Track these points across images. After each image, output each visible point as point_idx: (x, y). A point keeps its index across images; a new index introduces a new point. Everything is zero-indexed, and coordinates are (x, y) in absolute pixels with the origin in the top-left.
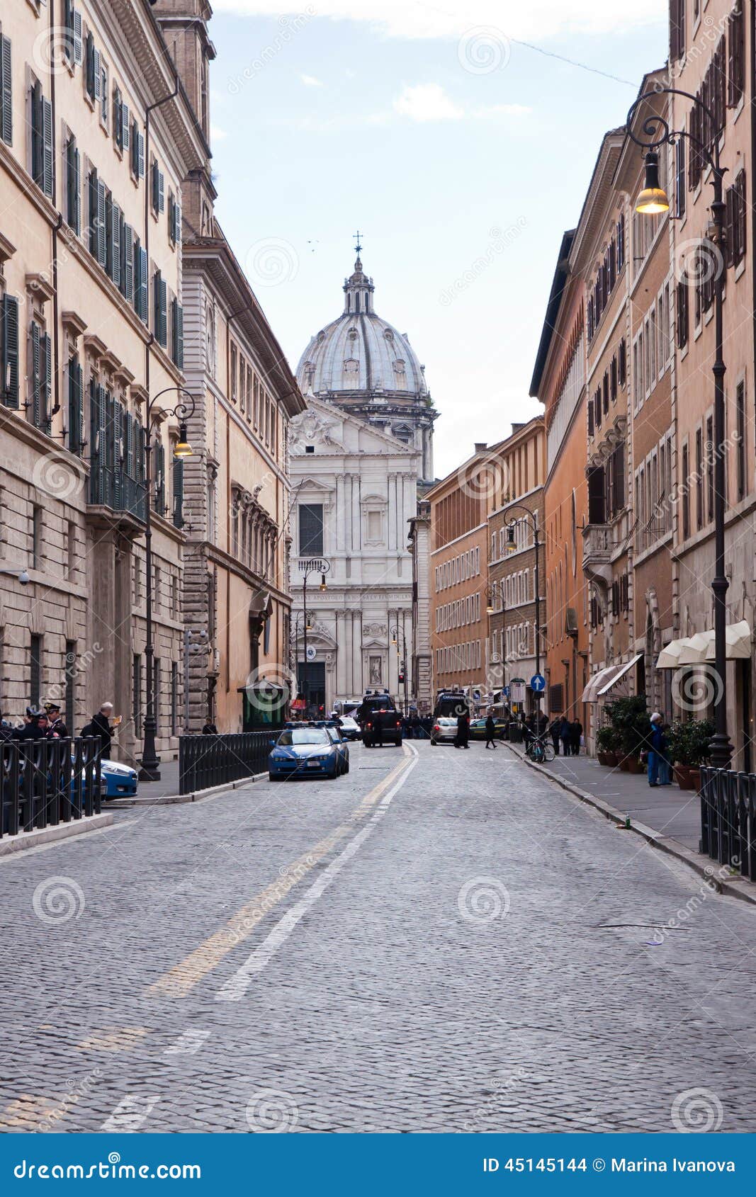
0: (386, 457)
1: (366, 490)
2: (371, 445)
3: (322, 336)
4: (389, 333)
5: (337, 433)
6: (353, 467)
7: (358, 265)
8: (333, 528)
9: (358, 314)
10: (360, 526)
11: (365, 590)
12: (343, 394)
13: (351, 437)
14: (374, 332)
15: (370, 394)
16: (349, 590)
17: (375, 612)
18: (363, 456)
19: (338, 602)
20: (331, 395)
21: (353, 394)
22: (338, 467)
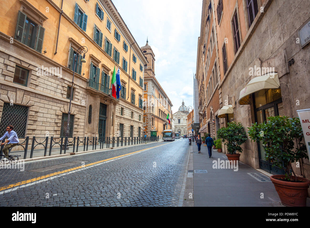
0: (185, 115)
1: (184, 118)
2: (184, 114)
3: (180, 107)
4: (185, 106)
5: (181, 114)
6: (182, 116)
7: (183, 101)
8: (181, 121)
9: (183, 105)
10: (183, 121)
11: (184, 126)
12: (182, 111)
13: (182, 114)
14: (184, 106)
15: (184, 111)
16: (182, 126)
17: (184, 127)
18: (183, 115)
19: (181, 127)
20: (181, 111)
21: (183, 111)
22: (181, 116)
